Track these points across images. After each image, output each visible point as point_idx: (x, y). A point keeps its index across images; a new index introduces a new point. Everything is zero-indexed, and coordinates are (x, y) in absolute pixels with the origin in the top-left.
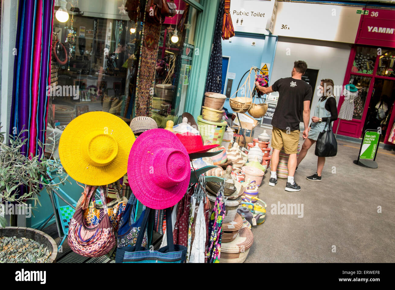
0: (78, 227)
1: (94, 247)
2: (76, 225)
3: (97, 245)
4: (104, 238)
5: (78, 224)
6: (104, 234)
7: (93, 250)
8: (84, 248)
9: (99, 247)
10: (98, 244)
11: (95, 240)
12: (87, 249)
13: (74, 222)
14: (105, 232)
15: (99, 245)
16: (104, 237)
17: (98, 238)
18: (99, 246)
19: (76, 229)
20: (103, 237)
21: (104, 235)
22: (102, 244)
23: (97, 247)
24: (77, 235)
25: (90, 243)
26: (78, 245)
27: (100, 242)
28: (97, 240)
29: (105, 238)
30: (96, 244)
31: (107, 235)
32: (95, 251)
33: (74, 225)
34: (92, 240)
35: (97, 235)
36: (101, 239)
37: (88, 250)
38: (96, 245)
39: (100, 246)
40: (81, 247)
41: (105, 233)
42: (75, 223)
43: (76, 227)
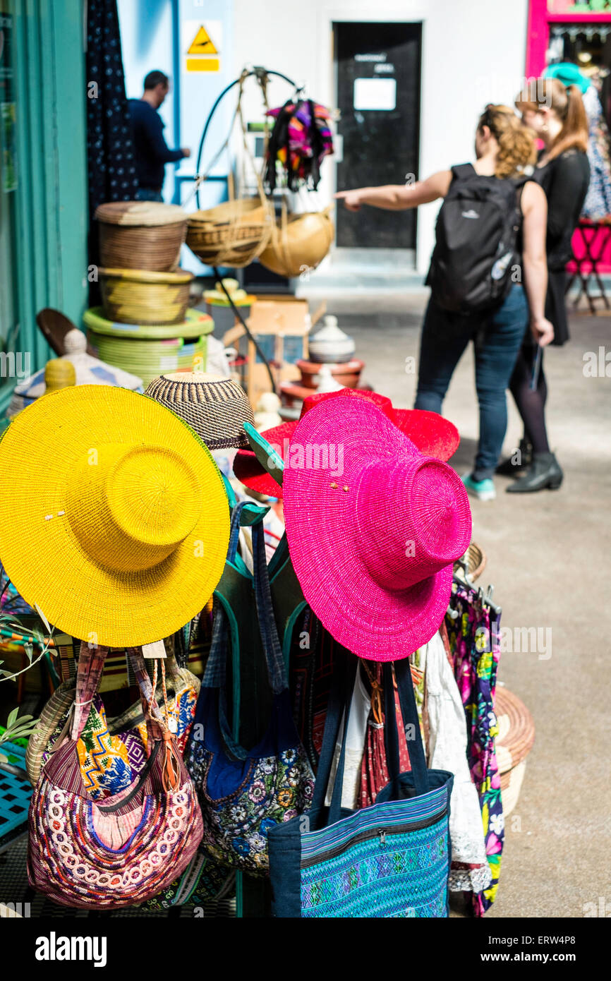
0: (81, 809)
1: (149, 861)
2: (72, 805)
3: (159, 853)
4: (176, 824)
5: (78, 801)
6: (173, 809)
7: (149, 872)
8: (119, 876)
9: (164, 858)
10: (158, 848)
11: (146, 839)
12: (127, 878)
13: (62, 798)
14: (175, 801)
15: (162, 851)
16: (176, 817)
17: (157, 829)
18: (164, 854)
19: (75, 821)
20: (173, 819)
21: (174, 813)
22: (173, 846)
23: (160, 861)
24: (84, 839)
25: (133, 853)
26: (96, 873)
27: (166, 842)
28: (152, 837)
29: (181, 823)
30: (151, 850)
31: (185, 809)
32: (154, 875)
33: (64, 809)
34: (135, 841)
35: (152, 817)
36: (167, 827)
37: (130, 879)
38: (153, 853)
39: (168, 852)
40: (107, 874)
41: (179, 805)
42: (64, 800)
43: (71, 813)
